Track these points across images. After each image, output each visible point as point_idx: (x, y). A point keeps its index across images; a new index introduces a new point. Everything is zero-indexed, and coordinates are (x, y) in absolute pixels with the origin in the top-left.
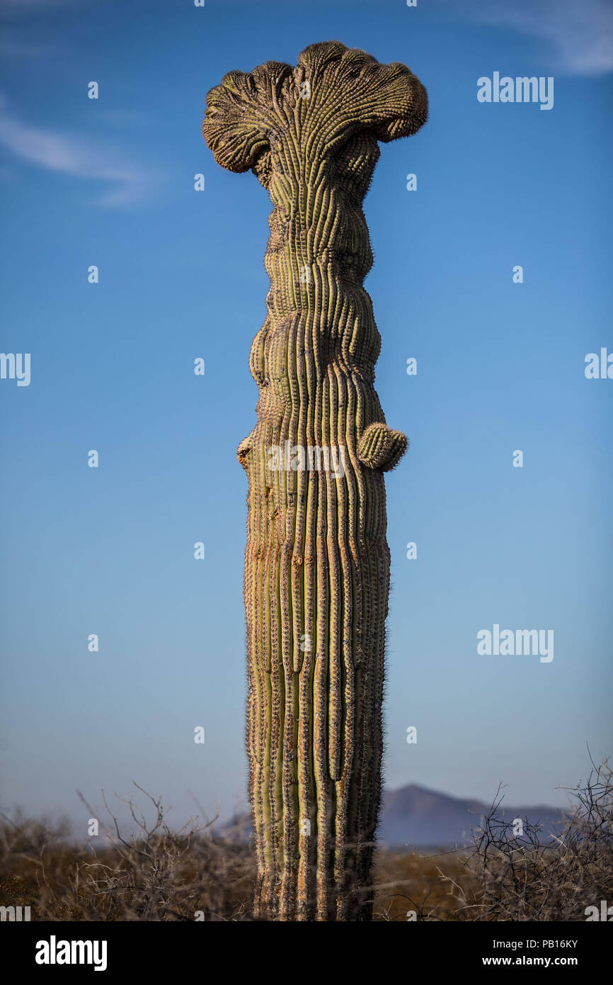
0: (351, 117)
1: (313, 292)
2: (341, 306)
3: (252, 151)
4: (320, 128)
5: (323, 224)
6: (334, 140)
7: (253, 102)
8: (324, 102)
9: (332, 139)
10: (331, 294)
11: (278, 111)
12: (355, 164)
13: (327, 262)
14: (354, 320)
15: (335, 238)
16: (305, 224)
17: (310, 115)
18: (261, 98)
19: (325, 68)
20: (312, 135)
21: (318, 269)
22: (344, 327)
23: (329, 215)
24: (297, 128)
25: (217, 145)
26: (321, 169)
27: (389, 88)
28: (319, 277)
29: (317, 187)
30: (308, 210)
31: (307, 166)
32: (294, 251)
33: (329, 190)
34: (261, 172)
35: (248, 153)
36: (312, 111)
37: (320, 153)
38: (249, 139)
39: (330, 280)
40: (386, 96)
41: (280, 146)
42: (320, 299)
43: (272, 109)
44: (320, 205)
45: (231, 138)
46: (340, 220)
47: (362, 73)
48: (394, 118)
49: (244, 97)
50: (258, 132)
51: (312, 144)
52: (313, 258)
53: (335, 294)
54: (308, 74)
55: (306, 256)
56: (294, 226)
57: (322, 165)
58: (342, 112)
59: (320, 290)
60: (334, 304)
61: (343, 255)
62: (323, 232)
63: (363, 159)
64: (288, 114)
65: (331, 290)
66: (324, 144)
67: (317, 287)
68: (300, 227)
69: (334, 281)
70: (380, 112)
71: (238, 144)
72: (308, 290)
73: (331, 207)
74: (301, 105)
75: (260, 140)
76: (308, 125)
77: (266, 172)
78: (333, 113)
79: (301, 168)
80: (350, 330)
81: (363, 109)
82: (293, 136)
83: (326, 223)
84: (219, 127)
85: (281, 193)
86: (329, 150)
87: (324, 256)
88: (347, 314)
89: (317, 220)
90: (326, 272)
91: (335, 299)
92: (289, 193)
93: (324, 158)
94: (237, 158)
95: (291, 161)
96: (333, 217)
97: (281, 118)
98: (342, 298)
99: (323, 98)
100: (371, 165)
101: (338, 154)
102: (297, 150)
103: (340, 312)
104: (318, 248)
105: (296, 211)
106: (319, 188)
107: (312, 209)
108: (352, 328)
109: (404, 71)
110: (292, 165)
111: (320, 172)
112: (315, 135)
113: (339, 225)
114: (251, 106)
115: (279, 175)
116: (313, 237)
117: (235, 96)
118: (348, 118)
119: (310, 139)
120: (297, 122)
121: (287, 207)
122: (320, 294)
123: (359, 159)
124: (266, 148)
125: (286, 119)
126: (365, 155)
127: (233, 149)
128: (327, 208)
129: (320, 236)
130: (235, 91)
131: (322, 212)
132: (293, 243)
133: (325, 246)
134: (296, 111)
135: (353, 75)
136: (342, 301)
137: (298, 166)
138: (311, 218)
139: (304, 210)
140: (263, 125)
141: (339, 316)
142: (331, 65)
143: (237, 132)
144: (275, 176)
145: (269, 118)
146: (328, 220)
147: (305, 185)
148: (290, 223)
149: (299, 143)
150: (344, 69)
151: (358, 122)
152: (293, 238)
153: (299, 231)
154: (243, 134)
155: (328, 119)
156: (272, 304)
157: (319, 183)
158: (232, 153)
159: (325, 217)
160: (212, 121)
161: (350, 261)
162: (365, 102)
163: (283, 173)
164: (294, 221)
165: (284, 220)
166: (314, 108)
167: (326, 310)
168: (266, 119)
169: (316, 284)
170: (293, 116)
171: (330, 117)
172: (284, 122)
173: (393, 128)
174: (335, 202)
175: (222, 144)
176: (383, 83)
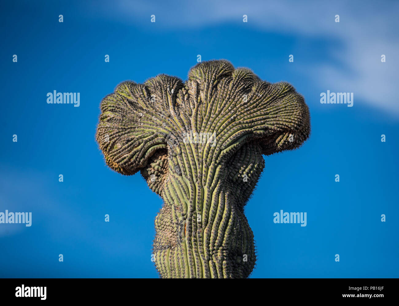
0: (246, 128)
3: (147, 156)
5: (218, 224)
6: (230, 148)
7: (150, 109)
8: (220, 112)
9: (228, 146)
11: (176, 119)
13: (223, 259)
15: (229, 237)
16: (201, 223)
17: (207, 124)
18: (158, 106)
19: (219, 82)
21: (214, 266)
23: (224, 216)
26: (217, 173)
27: (280, 104)
28: (216, 273)
29: (213, 189)
30: (204, 210)
31: (204, 169)
32: (191, 247)
33: (224, 193)
35: (143, 155)
36: (208, 120)
37: (217, 159)
38: (146, 142)
40: (277, 111)
41: (178, 150)
43: (169, 116)
44: (216, 206)
45: (128, 141)
46: (234, 222)
47: (254, 89)
48: (284, 131)
49: (141, 104)
50: (156, 136)
51: (209, 149)
52: (209, 255)
54: (203, 87)
55: (203, 253)
56: (191, 224)
57: (218, 169)
58: (237, 122)
61: (234, 255)
62: (219, 231)
63: (252, 167)
64: (185, 121)
66: (221, 150)
68: (196, 226)
70: (271, 125)
71: (134, 147)
73: (226, 209)
74: (197, 114)
75: (158, 143)
76: (205, 132)
77: (157, 175)
78: (230, 123)
79: (198, 170)
81: (257, 121)
83: (222, 224)
84: (116, 131)
86: (224, 156)
87: (219, 254)
89: (213, 220)
90: (221, 269)
92: (186, 193)
93: (219, 164)
94: (132, 160)
95: (189, 164)
96: (228, 218)
97: (179, 124)
99: (218, 109)
100: (258, 174)
102: (195, 154)
104: (214, 246)
105: (193, 210)
106: (216, 190)
107: (208, 209)
110: (190, 168)
111: (216, 176)
113: (233, 226)
114: (148, 112)
115: (177, 176)
116: (209, 236)
117: (131, 103)
118: (243, 128)
119: (207, 144)
120: (193, 128)
121: (184, 206)
123: (249, 167)
124: (161, 151)
125: (183, 125)
126: (254, 164)
127: (129, 151)
128: (223, 209)
129: (216, 235)
130: (132, 99)
131: (218, 212)
132: (190, 240)
133: (220, 245)
134: (192, 120)
135: (246, 90)
137: (196, 169)
138: (207, 217)
139: (201, 210)
140: (161, 130)
142: (225, 79)
143: (135, 135)
144: (170, 177)
145: (167, 124)
146: (223, 220)
147: (201, 187)
148: (187, 221)
149: (197, 148)
150: (236, 86)
151: (251, 132)
152: (190, 235)
153: (196, 230)
154: (141, 138)
155: (224, 128)
157: (215, 186)
158: (129, 155)
159: (221, 218)
162: (258, 114)
163: (181, 175)
164: (190, 220)
165: (180, 218)
166: (210, 117)
168: (164, 125)
170: (190, 123)
171: (227, 126)
172: (182, 129)
173: (281, 141)
174: (229, 204)
175: (118, 146)
176: (274, 99)
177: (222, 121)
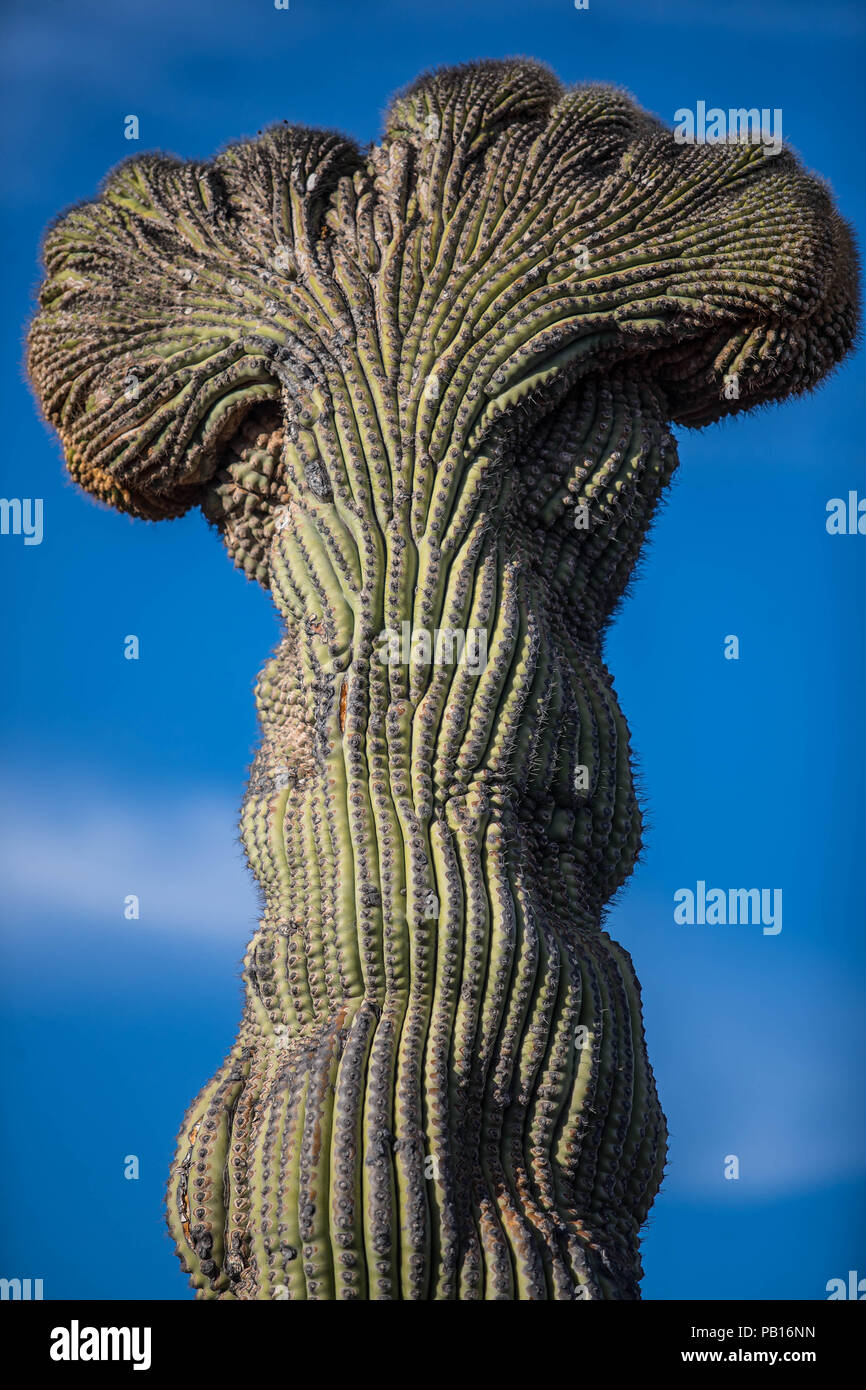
0: (586, 308)
2: (536, 981)
4: (470, 341)
5: (472, 684)
6: (522, 387)
7: (222, 253)
8: (488, 253)
9: (515, 379)
10: (498, 936)
11: (316, 284)
12: (592, 481)
13: (486, 818)
15: (517, 734)
16: (404, 681)
17: (434, 298)
18: (252, 239)
19: (491, 141)
20: (440, 365)
21: (453, 843)
22: (541, 1064)
23: (495, 653)
24: (386, 341)
26: (469, 486)
27: (726, 214)
28: (457, 868)
29: (455, 549)
31: (419, 472)
32: (362, 774)
33: (499, 564)
36: (441, 285)
37: (469, 431)
38: (203, 378)
39: (494, 884)
40: (715, 240)
41: (319, 401)
42: (459, 951)
43: (293, 275)
44: (464, 611)
45: (137, 378)
46: (534, 673)
47: (627, 159)
49: (189, 234)
50: (240, 352)
51: (439, 395)
52: (434, 802)
53: (515, 937)
55: (407, 793)
56: (363, 685)
57: (474, 473)
58: (553, 286)
59: (460, 922)
60: (510, 971)
62: (472, 712)
63: (621, 465)
64: (352, 293)
65: (499, 921)
66: (486, 399)
67: (448, 909)
68: (385, 693)
69: (509, 890)
70: (691, 295)
71: (160, 400)
73: (502, 624)
74: (399, 264)
75: (247, 383)
76: (427, 329)
78: (522, 292)
79: (397, 477)
80: (562, 1075)
81: (631, 281)
82: (370, 368)
83: (486, 679)
84: (92, 339)
85: (319, 568)
86: (500, 420)
87: (473, 797)
89: (451, 669)
90: (480, 852)
91: (513, 955)
92: (348, 565)
93: (480, 451)
94: (154, 454)
95: (359, 452)
96: (511, 659)
97: (328, 305)
98: (539, 952)
99: (482, 241)
100: (646, 493)
101: (531, 439)
102: (384, 417)
103: (529, 1005)
104: (452, 767)
105: (375, 633)
106: (463, 554)
107: (432, 627)
108: (570, 1071)
110: (364, 468)
111: (465, 498)
112: (454, 365)
113: (532, 688)
114: (213, 265)
115: (313, 502)
116: (433, 728)
117: (151, 233)
118: (575, 310)
119: (433, 379)
120: (383, 319)
121: (339, 617)
122: (460, 934)
123: (608, 466)
124: (265, 415)
125: (344, 307)
127: (141, 419)
129: (462, 724)
130: (155, 217)
132: (359, 746)
133: (479, 762)
134: (380, 285)
135: (595, 167)
136: (538, 965)
137: (387, 473)
140: (259, 328)
141: (524, 1021)
142: (514, 132)
143: (160, 355)
145: (282, 306)
147: (408, 541)
148: (351, 675)
149: (392, 393)
150: (564, 143)
151: (610, 327)
152: (361, 729)
153: (383, 706)
154: (182, 363)
155: (501, 312)
157: (462, 537)
158: (139, 433)
160: (64, 319)
162: (637, 257)
163: (328, 497)
164: (363, 670)
165: (328, 666)
166: (448, 272)
167: (479, 996)
168: (270, 308)
170: (369, 299)
171: (511, 302)
172: (338, 321)
173: (735, 360)
174: (518, 606)
175: (99, 399)
176: (705, 197)
177: (491, 286)
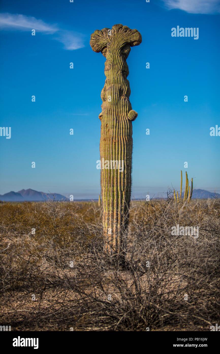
0: (126, 41)
1: (117, 80)
2: (124, 83)
3: (102, 48)
4: (119, 43)
5: (119, 64)
6: (122, 46)
7: (103, 37)
8: (119, 37)
9: (121, 45)
10: (121, 80)
11: (109, 39)
12: (126, 51)
13: (121, 73)
14: (126, 86)
15: (122, 68)
16: (115, 64)
17: (116, 40)
18: (104, 36)
19: (119, 30)
20: (117, 44)
21: (119, 75)
22: (124, 88)
23: (121, 62)
24: (113, 43)
25: (94, 46)
26: (119, 52)
27: (134, 34)
28: (119, 76)
29: (118, 56)
30: (116, 61)
31: (116, 51)
32: (113, 70)
33: (121, 57)
34: (103, 52)
35: (101, 48)
36: (116, 39)
37: (119, 48)
38: (102, 45)
39: (121, 77)
40: (134, 36)
41: (109, 47)
42: (119, 81)
43: (107, 38)
44: (119, 60)
45: (97, 45)
46: (123, 64)
47: (128, 31)
48: (135, 41)
49: (100, 35)
50: (104, 43)
51: (117, 46)
52: (117, 72)
53: (123, 80)
54: (115, 31)
55: (116, 71)
56: (113, 65)
57: (119, 51)
58: (124, 39)
59: (119, 79)
60: (122, 82)
61: (123, 72)
62: (119, 66)
63: (128, 50)
64: (111, 39)
65: (122, 79)
66: (120, 46)
67: (118, 79)
68: (114, 65)
69: (122, 77)
70: (132, 40)
71: (99, 46)
72: (116, 79)
73: (121, 61)
74: (114, 38)
75: (104, 45)
76: (116, 42)
77: (105, 53)
78: (122, 40)
79: (114, 52)
80: (125, 88)
81: (128, 39)
82: (112, 44)
83: (120, 64)
84: (94, 42)
85: (110, 57)
86: (121, 48)
87: (120, 72)
88: (125, 85)
89: (118, 64)
90: (120, 75)
91: (122, 81)
92: (112, 57)
93: (119, 50)
94: (98, 49)
95: (112, 50)
96: (122, 63)
97: (109, 40)
98: (124, 81)
99: (119, 36)
100: (129, 51)
101: (122, 49)
102: (113, 48)
103: (123, 84)
104: (118, 70)
105: (113, 61)
106: (119, 56)
107: (117, 61)
108: (126, 88)
109: (137, 31)
110: (112, 51)
111: (119, 53)
112: (118, 44)
113: (123, 65)
114: (102, 37)
115: (109, 53)
116: (117, 67)
117: (98, 35)
118: (125, 41)
119: (116, 45)
120: (113, 41)
121: (111, 60)
122: (119, 80)
123: (127, 50)
124: (106, 47)
125: (111, 40)
126: (128, 49)
127: (98, 47)
128: (120, 61)
129: (119, 67)
130: (98, 34)
131: (119, 62)
132: (113, 68)
133: (120, 69)
134: (113, 39)
135: (126, 31)
136: (124, 82)
137: (114, 51)
138: (117, 63)
139: (115, 61)
140: (105, 42)
141: (123, 85)
142: (121, 29)
143: (99, 43)
144: (108, 53)
145: (107, 40)
146: (121, 63)
147: (115, 56)
148: (112, 64)
149: (114, 46)
150: (123, 30)
151: (127, 42)
152: (113, 67)
153: (114, 66)
154: (100, 44)
155: (121, 41)
156: (107, 82)
157: (118, 55)
158: (98, 48)
159: (120, 63)
160: (92, 41)
161: (125, 73)
162: (129, 37)
163: (110, 53)
164: (113, 64)
165: (110, 63)
166: (117, 38)
167: (120, 84)
168: (106, 40)
169: (118, 78)
170: (112, 40)
171: (121, 40)
172: (110, 41)
173: (135, 44)
174: (122, 60)
175: (95, 46)
176: (133, 33)
177: (120, 39)
